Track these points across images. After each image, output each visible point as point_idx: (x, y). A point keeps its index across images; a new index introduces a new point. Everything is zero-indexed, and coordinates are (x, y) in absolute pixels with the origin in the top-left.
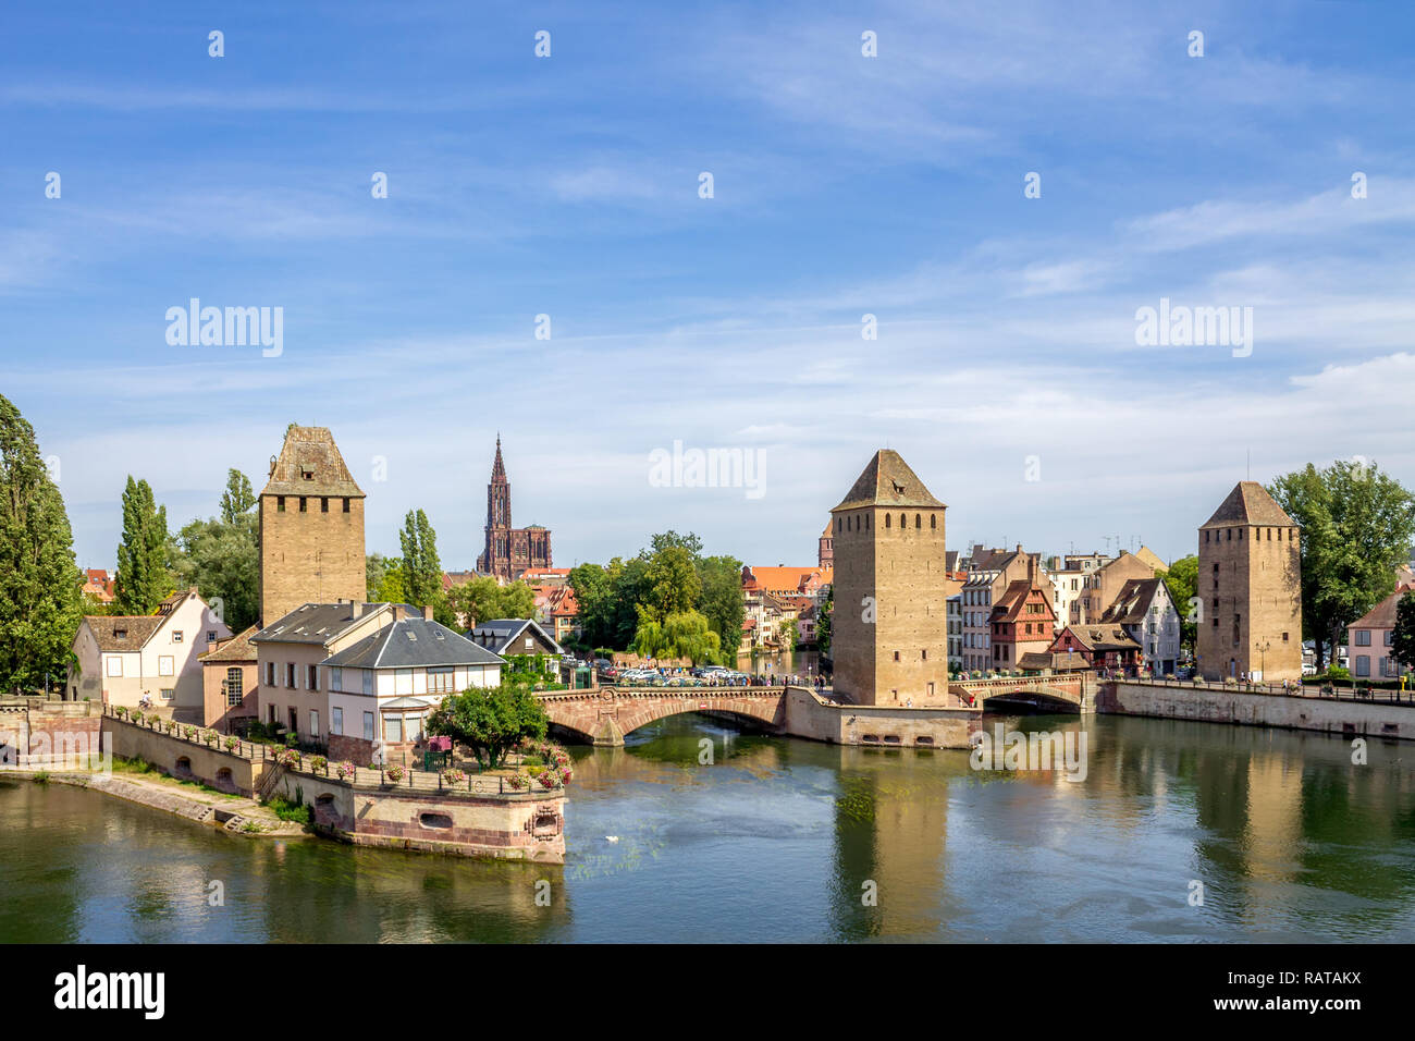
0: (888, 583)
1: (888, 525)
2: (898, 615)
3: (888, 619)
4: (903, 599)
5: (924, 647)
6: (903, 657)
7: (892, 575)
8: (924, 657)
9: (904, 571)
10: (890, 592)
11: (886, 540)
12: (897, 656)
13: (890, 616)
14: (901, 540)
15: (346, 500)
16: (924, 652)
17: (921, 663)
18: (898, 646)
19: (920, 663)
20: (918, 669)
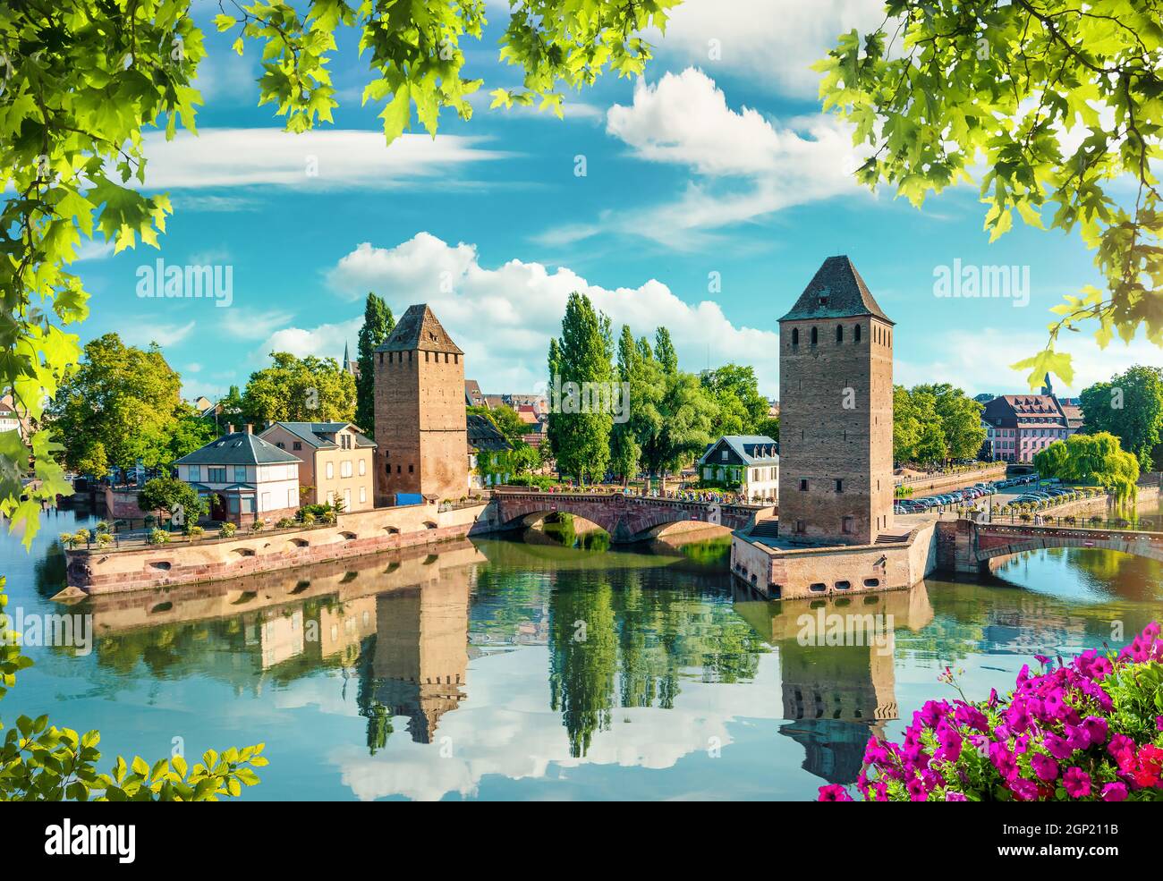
0: (794, 405)
1: (796, 340)
2: (806, 440)
3: (793, 444)
4: (814, 423)
5: (839, 475)
6: (812, 487)
7: (799, 396)
8: (839, 488)
9: (814, 391)
10: (797, 415)
11: (794, 357)
12: (804, 486)
13: (797, 439)
14: (811, 357)
15: (410, 352)
16: (839, 483)
17: (835, 495)
18: (807, 474)
19: (833, 495)
20: (830, 501)
